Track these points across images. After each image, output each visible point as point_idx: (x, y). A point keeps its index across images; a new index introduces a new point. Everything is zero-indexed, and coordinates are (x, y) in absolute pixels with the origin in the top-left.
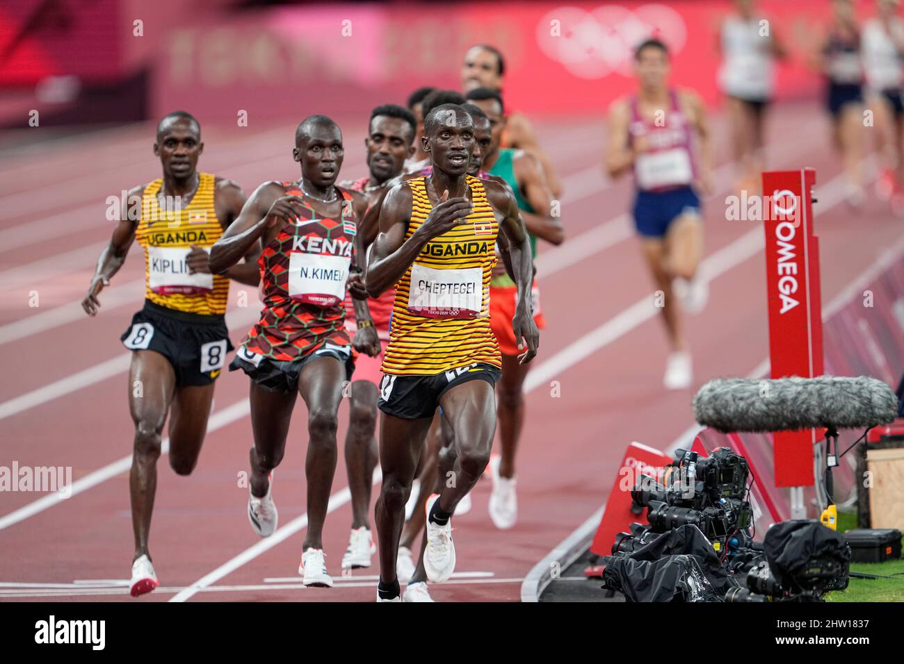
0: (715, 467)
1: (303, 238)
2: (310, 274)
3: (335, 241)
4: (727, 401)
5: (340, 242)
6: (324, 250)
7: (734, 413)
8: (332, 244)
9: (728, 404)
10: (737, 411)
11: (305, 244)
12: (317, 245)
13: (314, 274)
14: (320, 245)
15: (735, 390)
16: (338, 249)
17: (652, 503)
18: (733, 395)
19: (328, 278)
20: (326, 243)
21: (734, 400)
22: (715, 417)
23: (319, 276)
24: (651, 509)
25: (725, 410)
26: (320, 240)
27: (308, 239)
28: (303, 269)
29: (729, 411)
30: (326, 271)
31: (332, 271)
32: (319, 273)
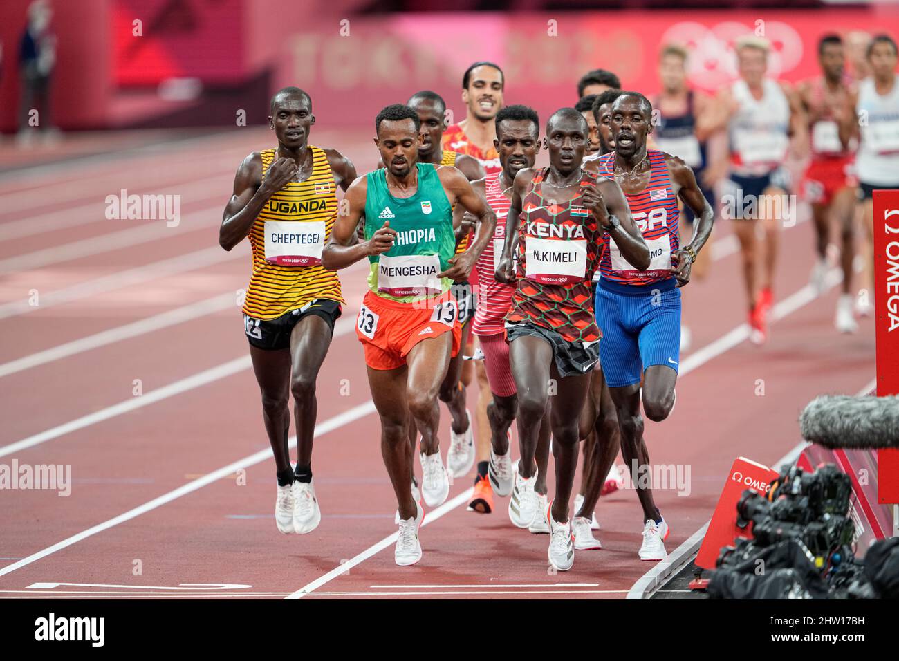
0: (820, 484)
1: (533, 224)
2: (541, 257)
3: (561, 226)
4: (833, 418)
5: (567, 226)
6: (552, 235)
7: (840, 430)
8: (558, 229)
9: (834, 421)
10: (843, 427)
11: (535, 228)
12: (544, 230)
13: (543, 257)
14: (548, 230)
15: (841, 407)
16: (565, 233)
17: (757, 517)
18: (839, 412)
19: (557, 261)
20: (553, 227)
21: (840, 417)
22: (821, 434)
23: (548, 259)
24: (755, 524)
25: (832, 426)
26: (547, 225)
27: (536, 224)
28: (535, 252)
29: (835, 428)
30: (554, 254)
31: (560, 254)
32: (548, 256)
